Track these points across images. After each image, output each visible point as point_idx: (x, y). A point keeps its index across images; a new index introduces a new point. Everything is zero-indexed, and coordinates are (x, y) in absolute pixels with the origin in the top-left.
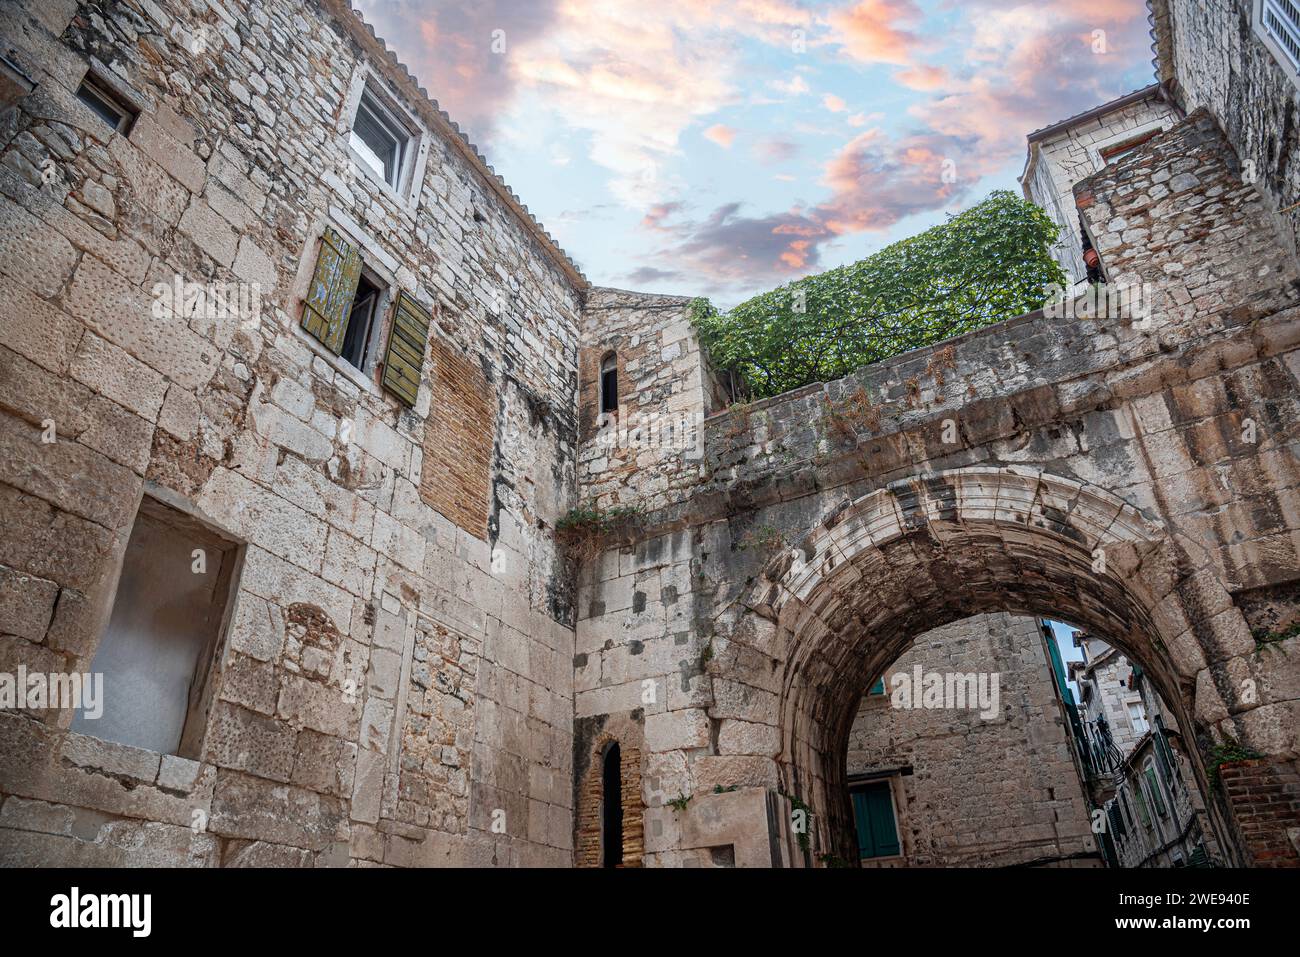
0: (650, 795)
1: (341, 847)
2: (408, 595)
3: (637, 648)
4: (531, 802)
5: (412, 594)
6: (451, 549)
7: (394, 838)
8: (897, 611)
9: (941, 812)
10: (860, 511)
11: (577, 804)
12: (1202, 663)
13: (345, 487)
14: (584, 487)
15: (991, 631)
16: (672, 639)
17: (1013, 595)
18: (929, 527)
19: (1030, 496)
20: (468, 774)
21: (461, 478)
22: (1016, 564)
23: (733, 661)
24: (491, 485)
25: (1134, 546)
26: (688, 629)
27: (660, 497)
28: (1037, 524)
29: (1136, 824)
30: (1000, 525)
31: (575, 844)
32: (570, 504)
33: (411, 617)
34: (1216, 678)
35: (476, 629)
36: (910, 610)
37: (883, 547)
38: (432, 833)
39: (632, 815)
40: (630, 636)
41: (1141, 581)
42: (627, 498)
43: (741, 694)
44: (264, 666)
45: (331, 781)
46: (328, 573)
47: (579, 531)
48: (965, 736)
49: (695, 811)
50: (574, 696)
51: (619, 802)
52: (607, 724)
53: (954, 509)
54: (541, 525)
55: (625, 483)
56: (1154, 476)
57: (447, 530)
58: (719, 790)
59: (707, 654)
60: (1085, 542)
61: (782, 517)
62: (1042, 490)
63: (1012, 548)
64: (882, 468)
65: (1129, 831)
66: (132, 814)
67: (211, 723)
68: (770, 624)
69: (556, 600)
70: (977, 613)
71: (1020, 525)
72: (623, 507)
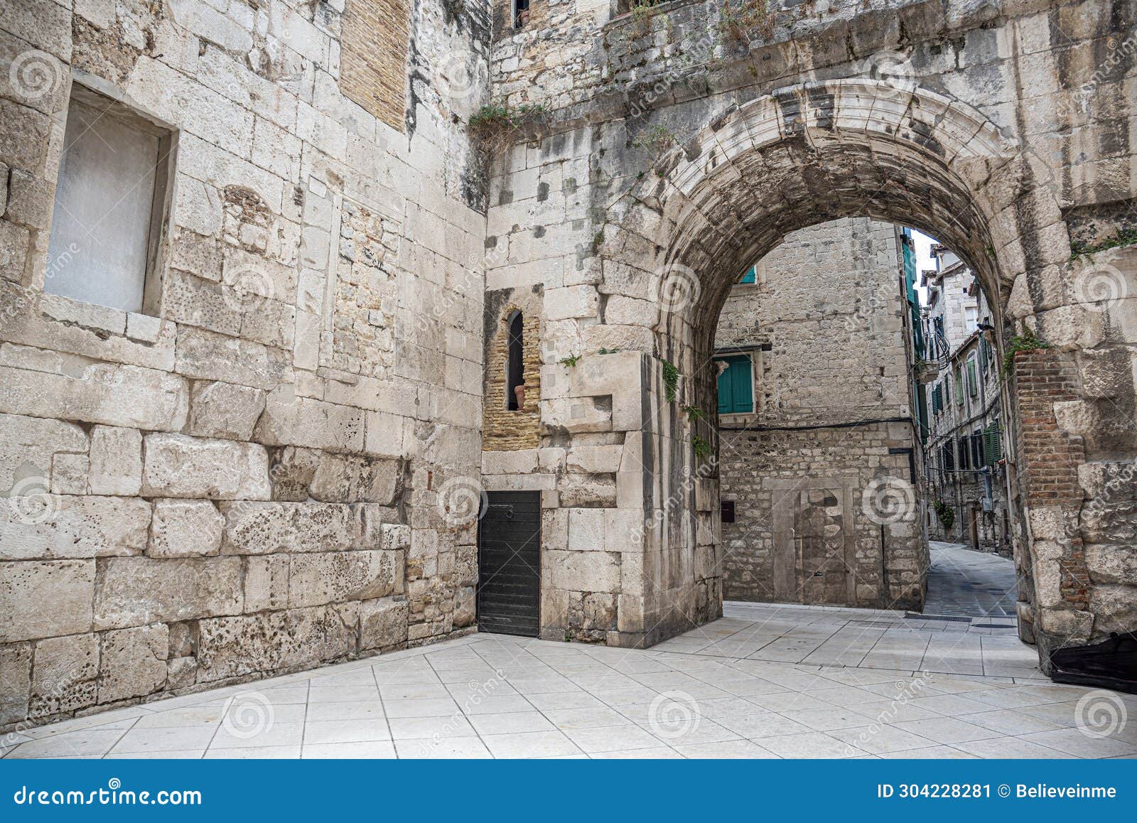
0: (546, 355)
1: (288, 387)
2: (333, 180)
3: (539, 232)
4: (448, 358)
5: (338, 180)
6: (372, 139)
7: (332, 382)
8: (771, 210)
9: (791, 381)
10: (745, 116)
11: (486, 361)
12: (1022, 268)
13: (267, 78)
14: (497, 86)
15: (854, 235)
16: (570, 225)
17: (875, 202)
18: (806, 134)
19: (902, 109)
20: (392, 333)
21: (378, 73)
22: (880, 174)
23: (621, 246)
24: (408, 80)
25: (986, 161)
26: (584, 217)
27: (565, 95)
28: (904, 136)
29: (952, 402)
30: (870, 135)
31: (485, 391)
32: (483, 101)
33: (337, 200)
34: (1030, 281)
35: (396, 212)
36: (782, 210)
37: (762, 150)
38: (364, 379)
39: (531, 369)
40: (534, 222)
41: (987, 193)
42: (535, 97)
43: (627, 274)
44: (207, 240)
45: (275, 336)
46: (256, 158)
47: (491, 126)
48: (819, 321)
49: (582, 368)
50: (485, 272)
51: (521, 360)
52: (513, 296)
53: (831, 118)
54: (456, 120)
55: (533, 82)
56: (1020, 97)
57: (368, 122)
58: (603, 352)
59: (600, 238)
60: (944, 155)
61: (674, 118)
62: (914, 105)
63: (879, 158)
64: (770, 75)
65: (945, 408)
66: (109, 359)
67: (166, 287)
68: (656, 215)
69: (469, 189)
70: (842, 216)
71: (888, 137)
72: (531, 105)
